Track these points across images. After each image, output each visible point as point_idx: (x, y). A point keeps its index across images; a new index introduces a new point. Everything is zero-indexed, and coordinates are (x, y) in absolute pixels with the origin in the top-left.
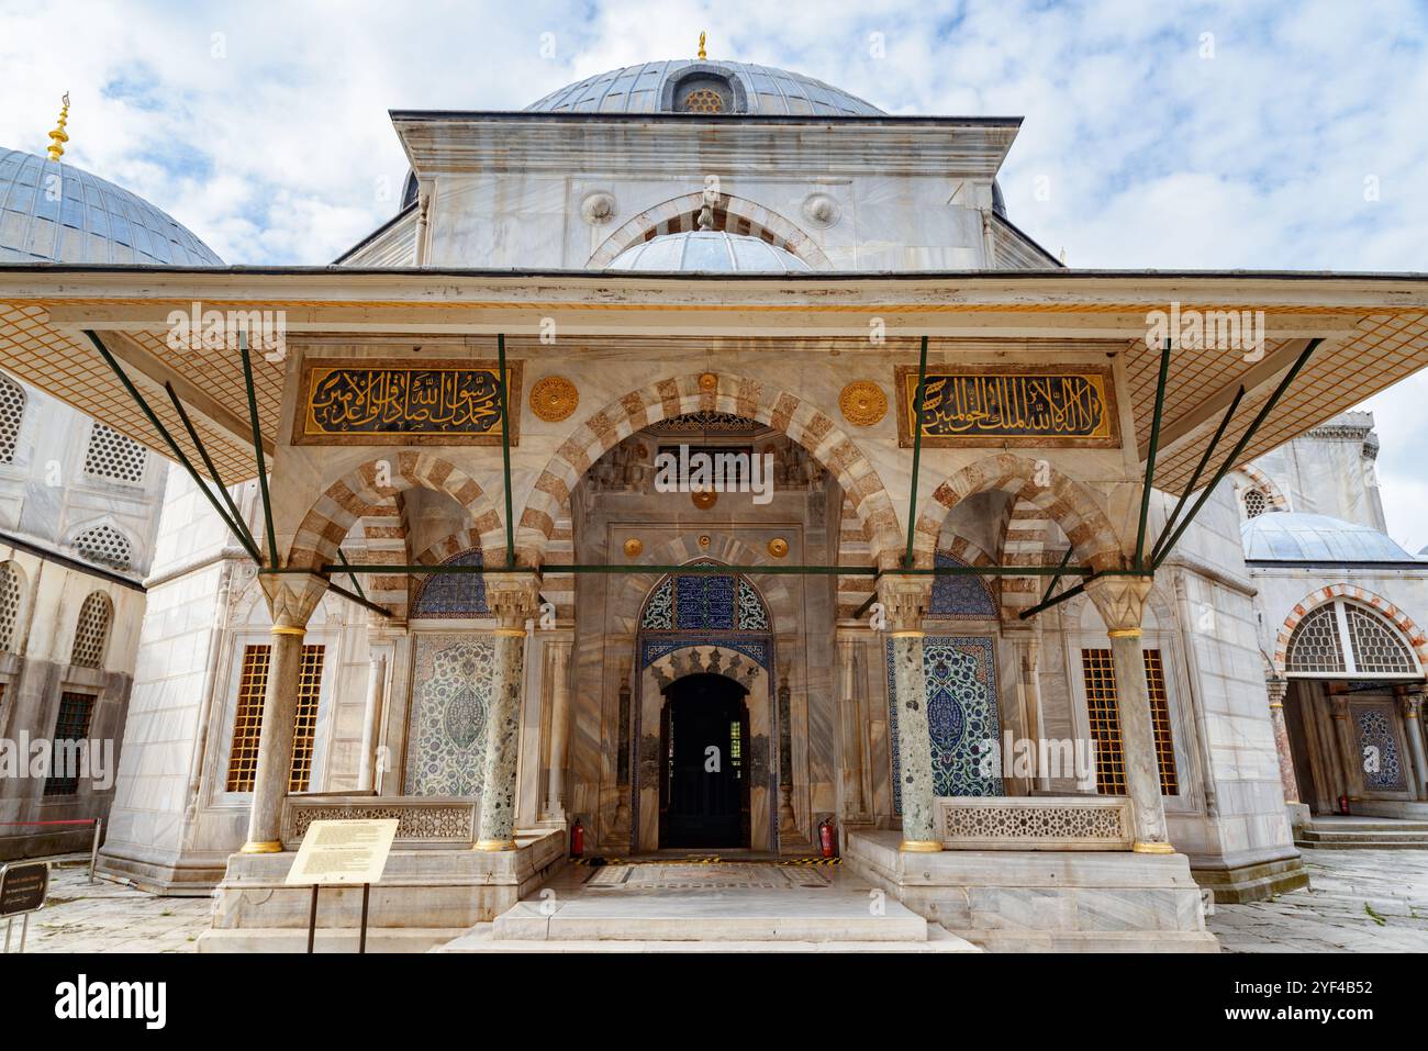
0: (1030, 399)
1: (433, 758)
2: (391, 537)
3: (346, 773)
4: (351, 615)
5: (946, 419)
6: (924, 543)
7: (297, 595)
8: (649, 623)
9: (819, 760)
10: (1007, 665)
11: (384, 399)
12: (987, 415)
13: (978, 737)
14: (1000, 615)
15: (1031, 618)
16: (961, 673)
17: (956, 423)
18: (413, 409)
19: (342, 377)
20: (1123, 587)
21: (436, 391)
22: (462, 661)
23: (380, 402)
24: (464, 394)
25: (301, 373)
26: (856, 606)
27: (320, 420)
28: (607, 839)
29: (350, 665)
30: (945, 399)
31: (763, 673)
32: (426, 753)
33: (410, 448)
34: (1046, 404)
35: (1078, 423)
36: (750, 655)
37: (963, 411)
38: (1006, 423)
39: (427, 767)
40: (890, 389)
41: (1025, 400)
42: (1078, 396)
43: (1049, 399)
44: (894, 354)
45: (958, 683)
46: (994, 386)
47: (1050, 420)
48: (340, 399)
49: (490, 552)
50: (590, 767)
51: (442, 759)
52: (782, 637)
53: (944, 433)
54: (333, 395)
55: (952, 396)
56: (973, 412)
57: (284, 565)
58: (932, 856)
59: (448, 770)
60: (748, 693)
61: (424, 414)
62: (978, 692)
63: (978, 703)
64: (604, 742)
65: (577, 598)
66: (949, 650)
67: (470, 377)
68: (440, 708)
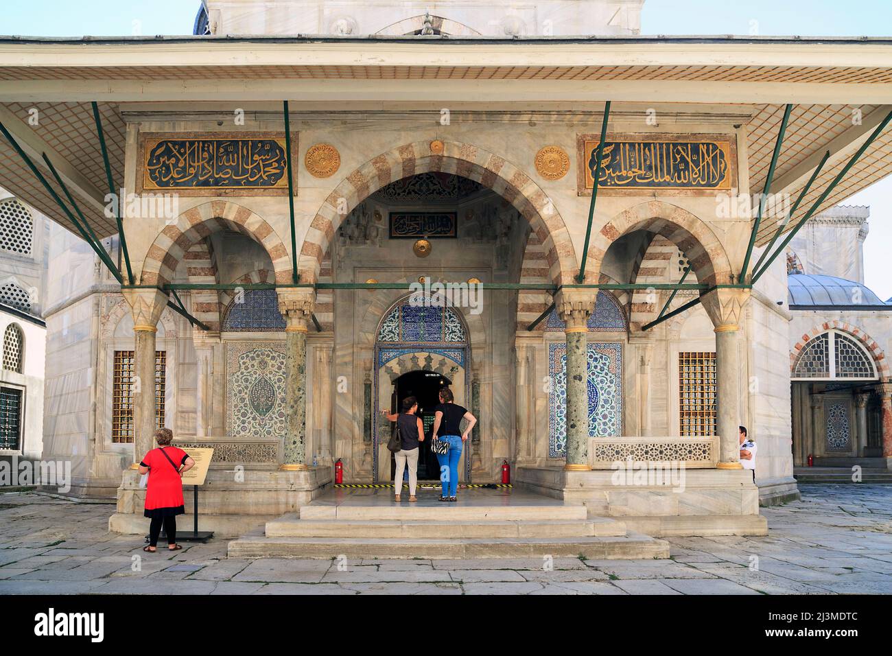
0: (675, 159)
1: (244, 422)
2: (206, 275)
3: (187, 432)
4: (181, 331)
5: (613, 175)
6: (593, 266)
7: (149, 304)
8: (383, 337)
9: (499, 425)
10: (630, 361)
11: (198, 162)
12: (643, 172)
13: (607, 408)
14: (628, 328)
15: (649, 329)
16: (599, 367)
17: (620, 178)
18: (220, 169)
19: (167, 146)
20: (730, 297)
21: (236, 155)
22: (258, 360)
23: (196, 164)
24: (256, 157)
25: (137, 143)
26: (529, 322)
27: (154, 179)
28: (358, 474)
29: (183, 364)
30: (613, 159)
31: (461, 370)
32: (238, 419)
33: (220, 198)
34: (687, 164)
35: (709, 178)
36: (452, 359)
37: (625, 169)
38: (657, 178)
39: (240, 427)
40: (572, 152)
41: (672, 161)
42: (711, 158)
43: (689, 160)
44: (577, 125)
45: (596, 374)
46: (650, 150)
47: (689, 175)
48: (167, 162)
49: (281, 273)
50: (345, 429)
51: (249, 423)
52: (476, 346)
53: (611, 185)
54: (162, 160)
55: (618, 157)
56: (633, 170)
57: (138, 283)
58: (586, 473)
59: (252, 429)
60: (451, 383)
61: (228, 173)
62: (609, 379)
63: (609, 387)
64: (354, 414)
65: (335, 317)
66: (592, 352)
67: (260, 145)
68: (246, 391)
